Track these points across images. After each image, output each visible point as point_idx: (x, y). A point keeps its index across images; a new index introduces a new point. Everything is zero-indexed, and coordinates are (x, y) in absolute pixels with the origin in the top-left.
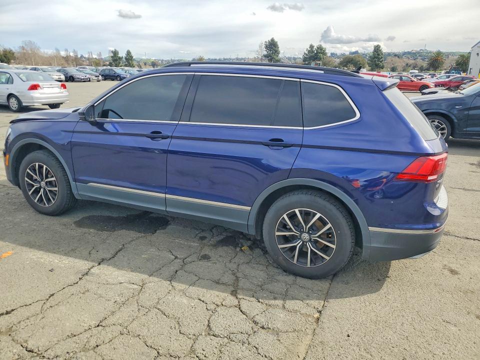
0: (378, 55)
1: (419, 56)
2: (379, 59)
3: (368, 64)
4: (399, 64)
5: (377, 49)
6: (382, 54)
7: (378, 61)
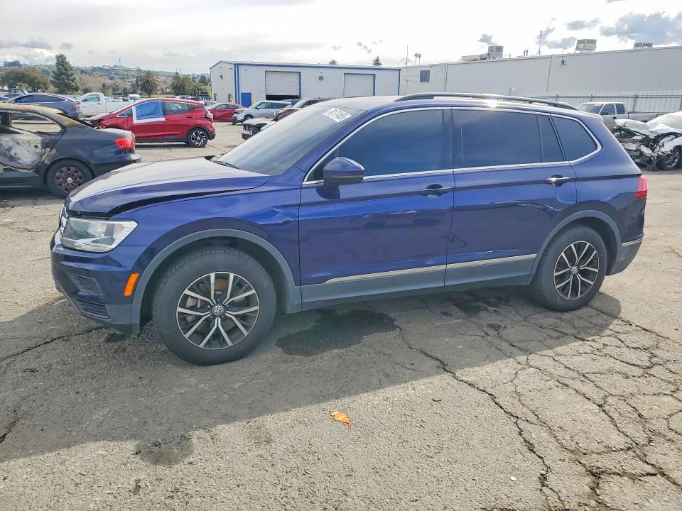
0: (66, 70)
1: (115, 74)
2: (68, 75)
3: (52, 82)
4: (93, 85)
5: (61, 60)
6: (71, 69)
7: (68, 79)
